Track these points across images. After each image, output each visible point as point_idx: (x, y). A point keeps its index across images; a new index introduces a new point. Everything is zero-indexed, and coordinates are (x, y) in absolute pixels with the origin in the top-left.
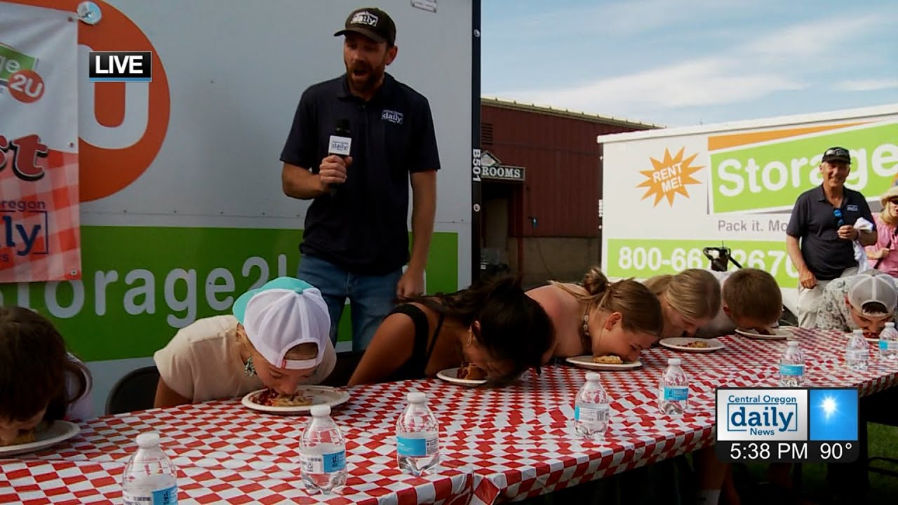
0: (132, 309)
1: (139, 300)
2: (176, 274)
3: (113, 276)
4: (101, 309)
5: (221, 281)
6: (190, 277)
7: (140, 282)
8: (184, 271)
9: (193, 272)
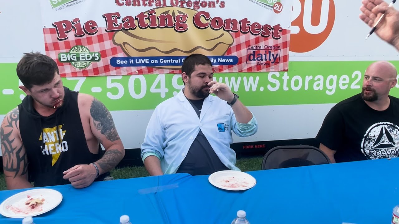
0: (316, 88)
1: (318, 85)
2: (330, 77)
3: (311, 77)
4: (306, 88)
5: (344, 79)
6: (335, 78)
7: (319, 80)
8: (333, 76)
9: (336, 76)
